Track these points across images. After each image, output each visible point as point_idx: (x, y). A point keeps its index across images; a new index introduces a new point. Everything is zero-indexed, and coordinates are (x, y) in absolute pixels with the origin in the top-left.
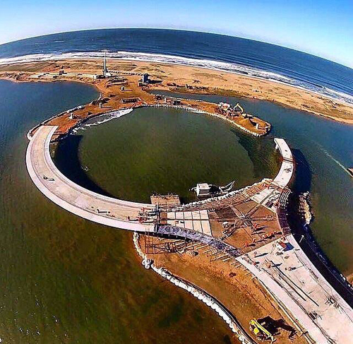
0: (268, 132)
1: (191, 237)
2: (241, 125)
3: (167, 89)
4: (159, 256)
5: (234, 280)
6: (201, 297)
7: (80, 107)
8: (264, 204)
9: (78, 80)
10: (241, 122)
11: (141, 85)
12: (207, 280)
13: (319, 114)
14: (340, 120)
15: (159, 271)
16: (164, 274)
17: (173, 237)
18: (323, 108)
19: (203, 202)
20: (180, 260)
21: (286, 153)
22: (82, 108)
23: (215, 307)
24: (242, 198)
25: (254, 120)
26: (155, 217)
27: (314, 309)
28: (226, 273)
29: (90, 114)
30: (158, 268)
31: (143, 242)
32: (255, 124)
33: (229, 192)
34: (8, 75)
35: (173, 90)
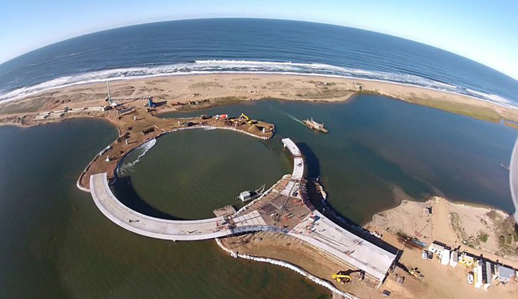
0: (274, 133)
1: (255, 229)
2: (250, 132)
3: (174, 109)
4: (240, 248)
5: (291, 247)
6: (276, 263)
7: (109, 147)
8: (291, 195)
9: (86, 116)
10: (250, 129)
11: (149, 111)
12: (274, 252)
13: (312, 100)
14: (333, 100)
15: (244, 257)
16: (248, 257)
17: (244, 233)
18: (315, 92)
19: (249, 205)
20: (253, 246)
21: (295, 150)
22: (111, 148)
23: (287, 265)
24: (276, 196)
25: (260, 124)
26: (228, 224)
27: (346, 249)
28: (284, 245)
29: (122, 152)
30: (242, 255)
31: (225, 243)
32: (261, 129)
33: (263, 192)
34: (9, 119)
35: (179, 109)
